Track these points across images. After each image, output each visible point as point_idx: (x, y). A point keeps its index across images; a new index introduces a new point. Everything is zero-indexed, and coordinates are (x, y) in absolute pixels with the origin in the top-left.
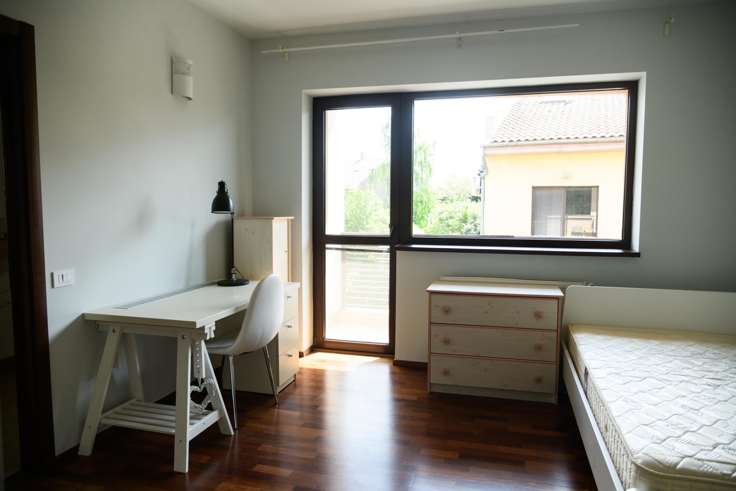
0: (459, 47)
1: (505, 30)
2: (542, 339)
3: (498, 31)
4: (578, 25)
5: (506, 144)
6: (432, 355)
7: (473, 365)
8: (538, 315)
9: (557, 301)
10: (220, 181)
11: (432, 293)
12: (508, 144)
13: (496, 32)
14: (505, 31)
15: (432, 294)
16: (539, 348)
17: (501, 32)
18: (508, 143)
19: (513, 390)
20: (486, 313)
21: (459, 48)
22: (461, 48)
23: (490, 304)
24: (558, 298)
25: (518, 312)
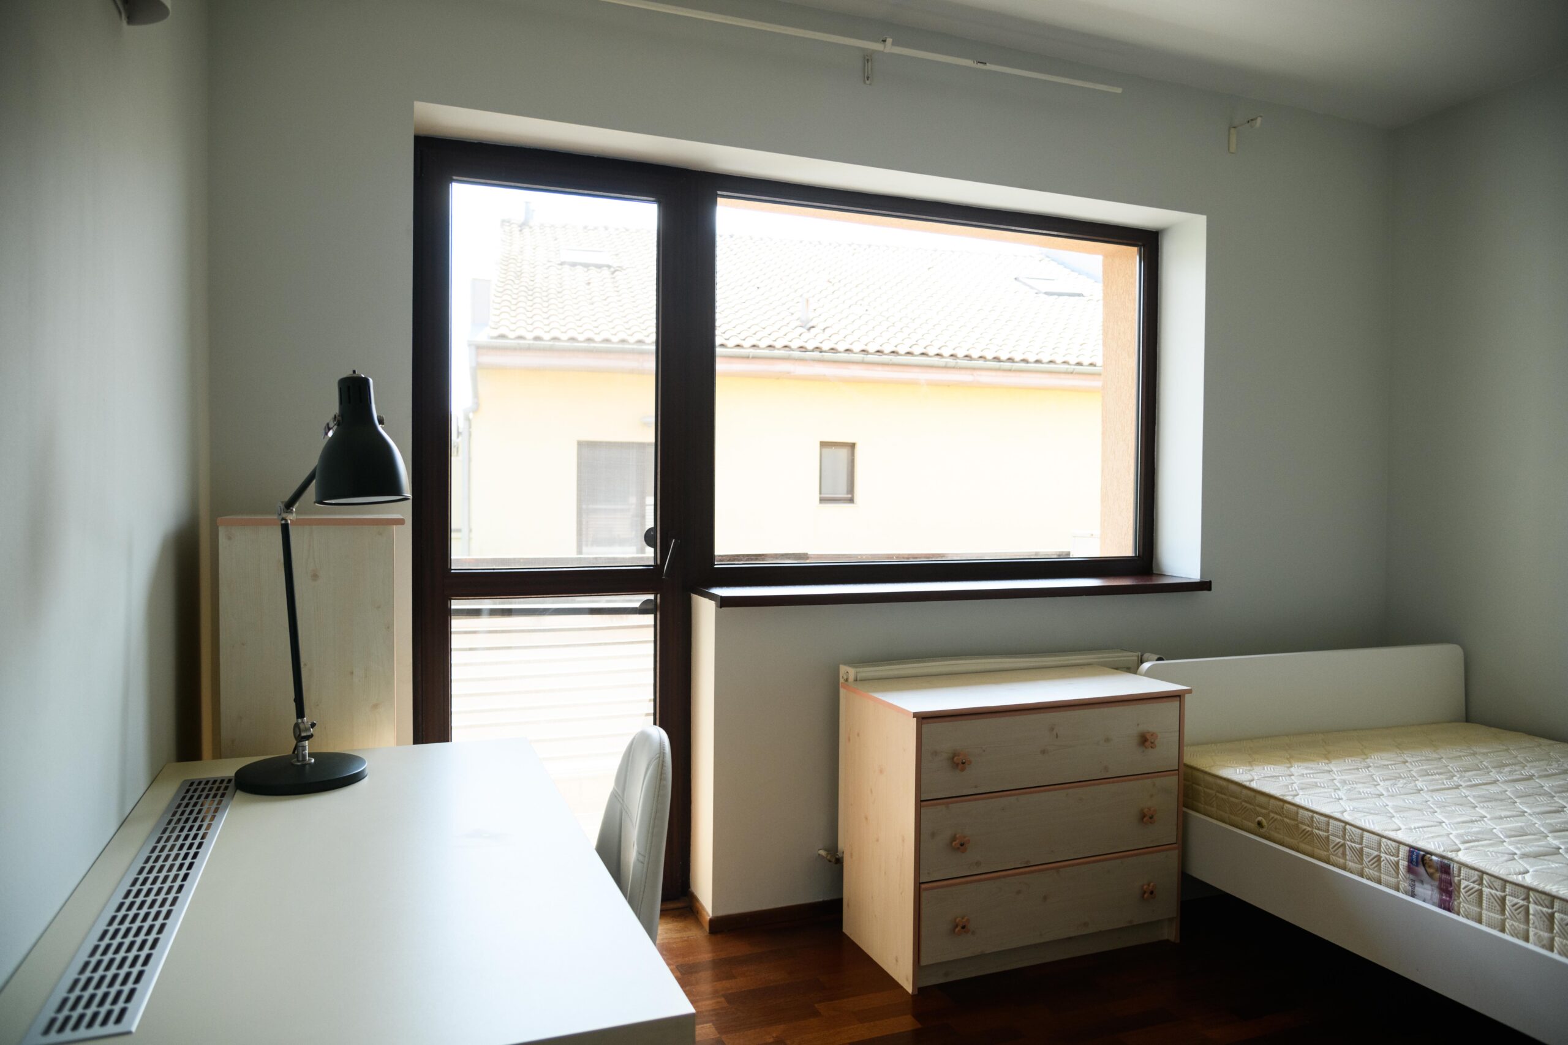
0: (868, 78)
1: (988, 64)
2: (1152, 796)
3: (974, 62)
4: (1119, 90)
5: (529, 344)
6: (926, 889)
7: (1019, 892)
8: (1145, 740)
9: (1178, 703)
10: (345, 375)
11: (924, 718)
12: (533, 344)
13: (969, 63)
14: (989, 67)
15: (925, 721)
16: (1146, 818)
17: (980, 66)
18: (532, 342)
19: (1100, 931)
20: (1043, 752)
21: (868, 82)
22: (870, 84)
23: (1052, 729)
24: (1179, 696)
25: (1107, 740)
